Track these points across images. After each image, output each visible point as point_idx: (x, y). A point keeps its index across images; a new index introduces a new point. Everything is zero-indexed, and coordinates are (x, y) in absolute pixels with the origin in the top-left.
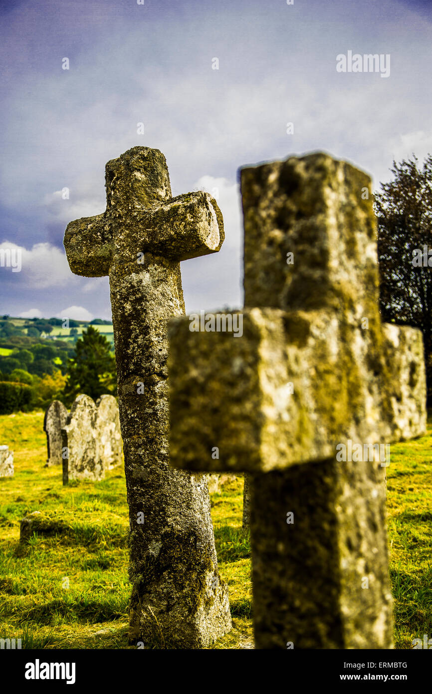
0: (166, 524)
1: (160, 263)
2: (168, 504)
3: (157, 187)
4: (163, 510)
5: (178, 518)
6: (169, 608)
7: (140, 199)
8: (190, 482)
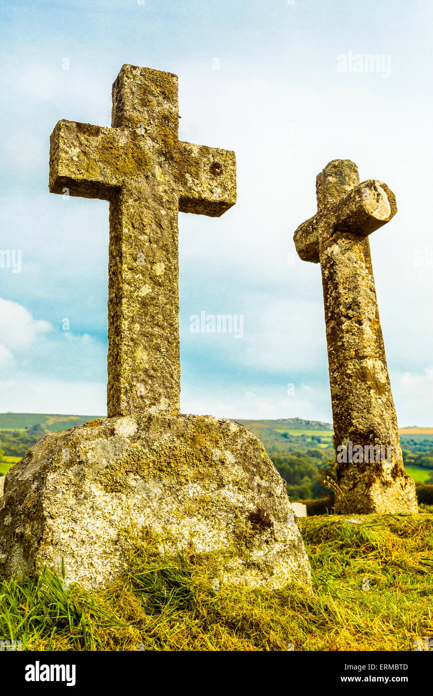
0: (351, 425)
1: (347, 238)
2: (352, 410)
3: (344, 184)
4: (349, 414)
5: (360, 420)
6: (355, 486)
7: (332, 195)
8: (369, 394)
